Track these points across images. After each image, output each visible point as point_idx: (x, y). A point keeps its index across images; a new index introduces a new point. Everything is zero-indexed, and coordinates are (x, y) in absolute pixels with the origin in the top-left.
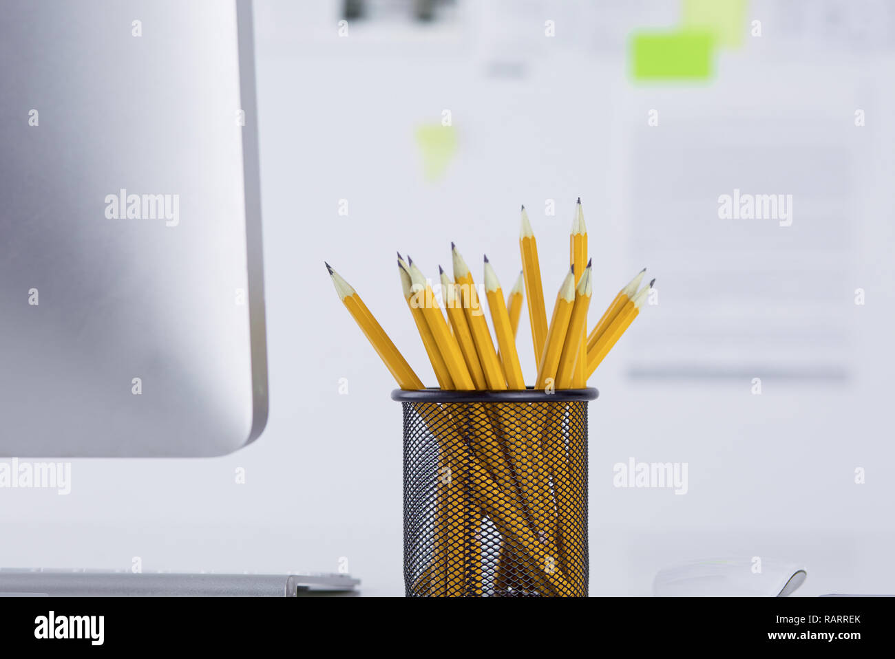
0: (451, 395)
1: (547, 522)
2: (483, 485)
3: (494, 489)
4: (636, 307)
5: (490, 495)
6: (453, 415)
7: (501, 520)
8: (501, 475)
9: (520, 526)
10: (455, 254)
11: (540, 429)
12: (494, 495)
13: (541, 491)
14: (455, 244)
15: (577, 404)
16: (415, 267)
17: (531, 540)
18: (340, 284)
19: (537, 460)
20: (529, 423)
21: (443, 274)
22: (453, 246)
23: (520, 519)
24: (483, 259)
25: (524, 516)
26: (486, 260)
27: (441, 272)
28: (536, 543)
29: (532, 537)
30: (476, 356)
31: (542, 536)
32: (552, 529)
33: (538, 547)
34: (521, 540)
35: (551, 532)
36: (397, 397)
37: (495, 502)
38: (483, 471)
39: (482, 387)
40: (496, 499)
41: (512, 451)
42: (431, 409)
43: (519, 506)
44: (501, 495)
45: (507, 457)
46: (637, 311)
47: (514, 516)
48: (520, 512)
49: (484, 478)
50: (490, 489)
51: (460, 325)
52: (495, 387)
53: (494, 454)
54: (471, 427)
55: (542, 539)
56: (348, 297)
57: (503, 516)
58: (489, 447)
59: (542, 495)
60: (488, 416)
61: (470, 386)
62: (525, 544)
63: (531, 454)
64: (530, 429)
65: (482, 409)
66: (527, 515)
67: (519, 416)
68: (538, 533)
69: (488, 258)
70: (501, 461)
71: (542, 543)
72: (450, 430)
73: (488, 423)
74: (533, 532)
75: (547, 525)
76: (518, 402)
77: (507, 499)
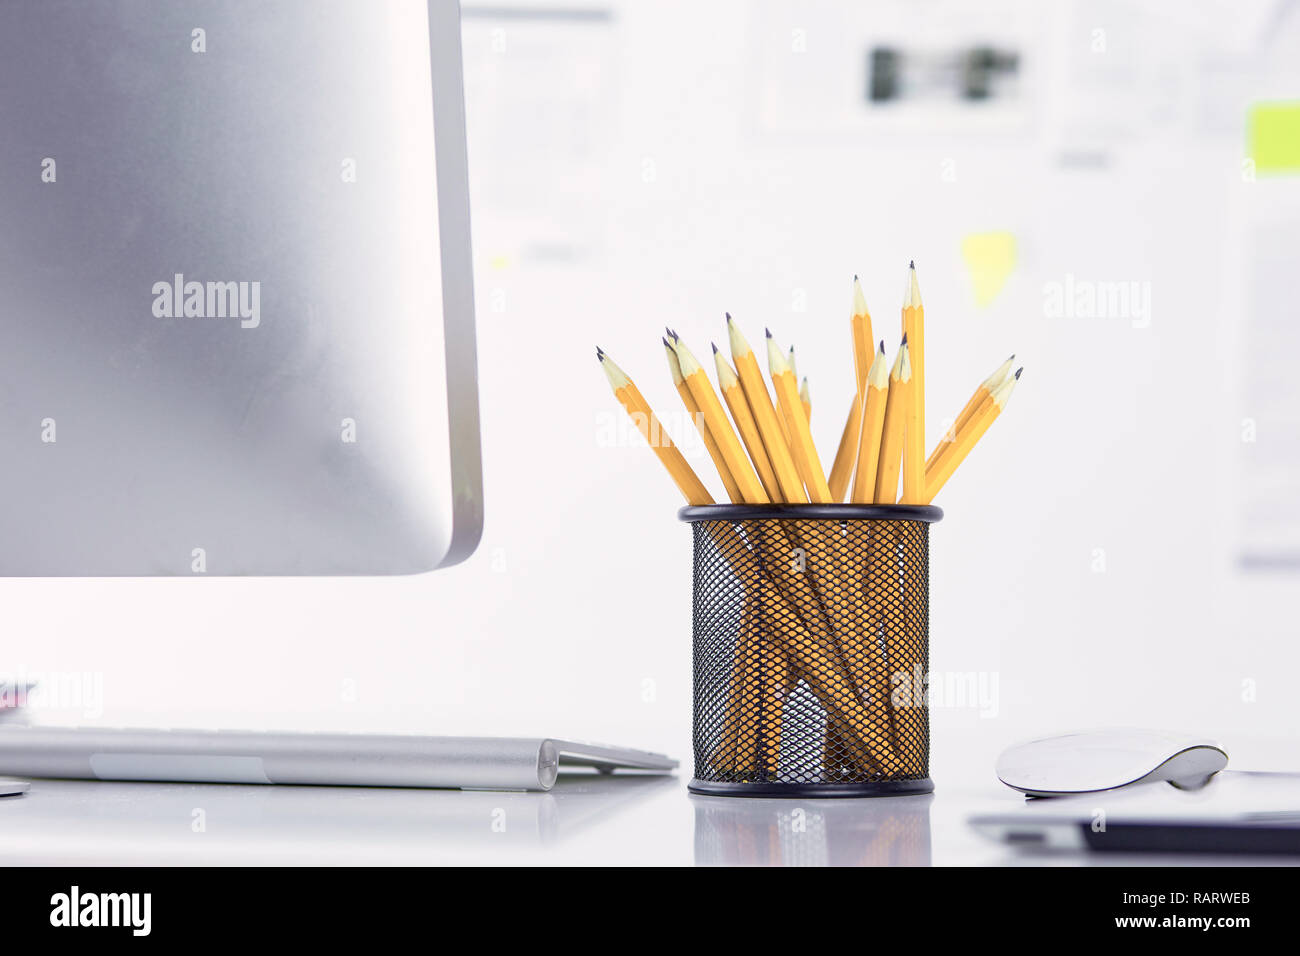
0: (742, 512)
1: (873, 682)
2: (792, 634)
3: (806, 638)
4: (995, 403)
5: (800, 647)
6: (747, 531)
7: (814, 678)
9: (838, 686)
10: (731, 328)
11: (858, 577)
12: (806, 647)
13: (866, 652)
14: (731, 315)
15: (915, 524)
16: (682, 344)
17: (852, 704)
18: (614, 372)
19: (854, 598)
20: (844, 559)
21: (718, 353)
22: (728, 317)
23: (838, 678)
24: (765, 332)
25: (844, 673)
26: (768, 335)
27: (715, 350)
28: (859, 709)
29: (854, 700)
30: (766, 460)
31: (867, 700)
32: (880, 691)
33: (861, 713)
35: (879, 695)
36: (684, 516)
37: (806, 655)
38: (792, 616)
39: (777, 500)
40: (808, 651)
41: (821, 586)
42: (717, 529)
43: (837, 660)
44: (815, 647)
46: (997, 410)
47: (830, 673)
48: (839, 669)
49: (793, 625)
50: (800, 638)
51: (743, 419)
52: (791, 500)
53: (806, 603)
55: (867, 704)
56: (620, 389)
58: (800, 594)
59: (867, 656)
60: (784, 529)
61: (763, 499)
63: (854, 612)
64: (845, 568)
66: (847, 672)
67: (830, 550)
68: (861, 696)
69: (771, 332)
70: (814, 612)
71: (867, 709)
72: (750, 565)
73: (783, 537)
74: (855, 694)
75: (874, 687)
76: (823, 519)
77: (821, 651)
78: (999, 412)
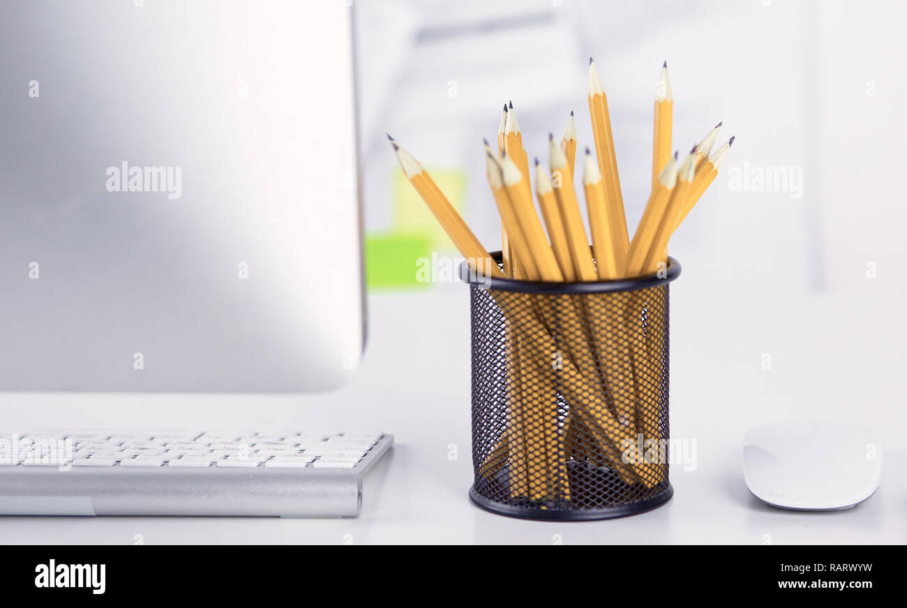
4: (714, 169)
8: (585, 366)
9: (598, 408)
23: (598, 401)
25: (603, 397)
33: (618, 428)
34: (599, 422)
37: (572, 384)
39: (570, 277)
44: (579, 376)
45: (592, 347)
46: (716, 173)
47: (592, 397)
48: (599, 393)
52: (584, 278)
54: (559, 326)
57: (580, 398)
62: (605, 426)
65: (572, 308)
66: (606, 396)
70: (585, 351)
74: (613, 413)
77: (584, 380)
78: (716, 175)
